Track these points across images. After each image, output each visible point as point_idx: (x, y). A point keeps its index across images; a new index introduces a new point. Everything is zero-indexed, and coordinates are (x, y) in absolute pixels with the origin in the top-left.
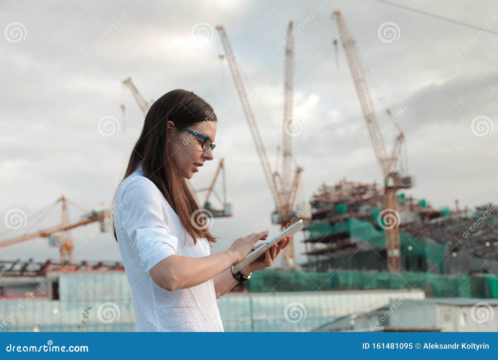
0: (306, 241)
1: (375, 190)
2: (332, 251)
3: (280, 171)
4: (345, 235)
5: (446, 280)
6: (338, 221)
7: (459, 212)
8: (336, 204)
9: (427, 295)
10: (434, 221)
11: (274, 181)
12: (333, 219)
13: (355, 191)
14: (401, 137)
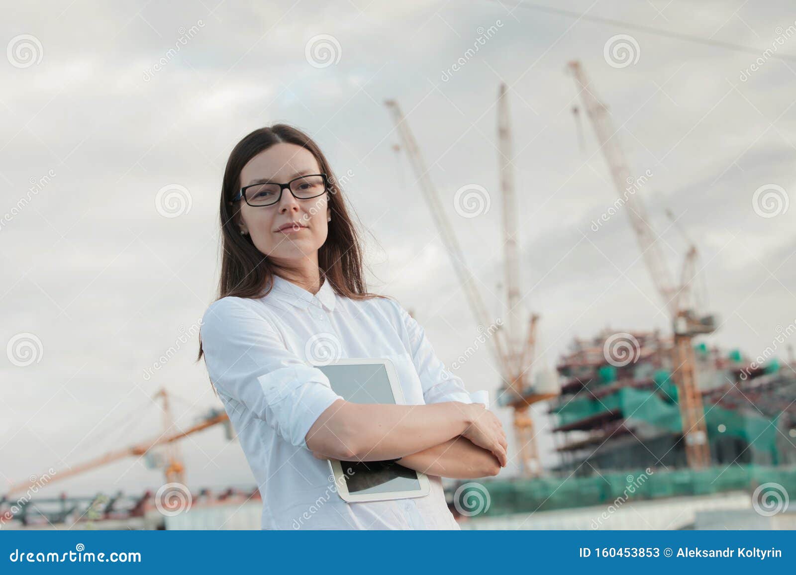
0: (555, 431)
1: (657, 341)
2: (594, 443)
3: (505, 323)
4: (618, 416)
6: (604, 396)
7: (794, 364)
8: (598, 367)
10: (755, 383)
11: (497, 339)
12: (595, 393)
14: (692, 253)
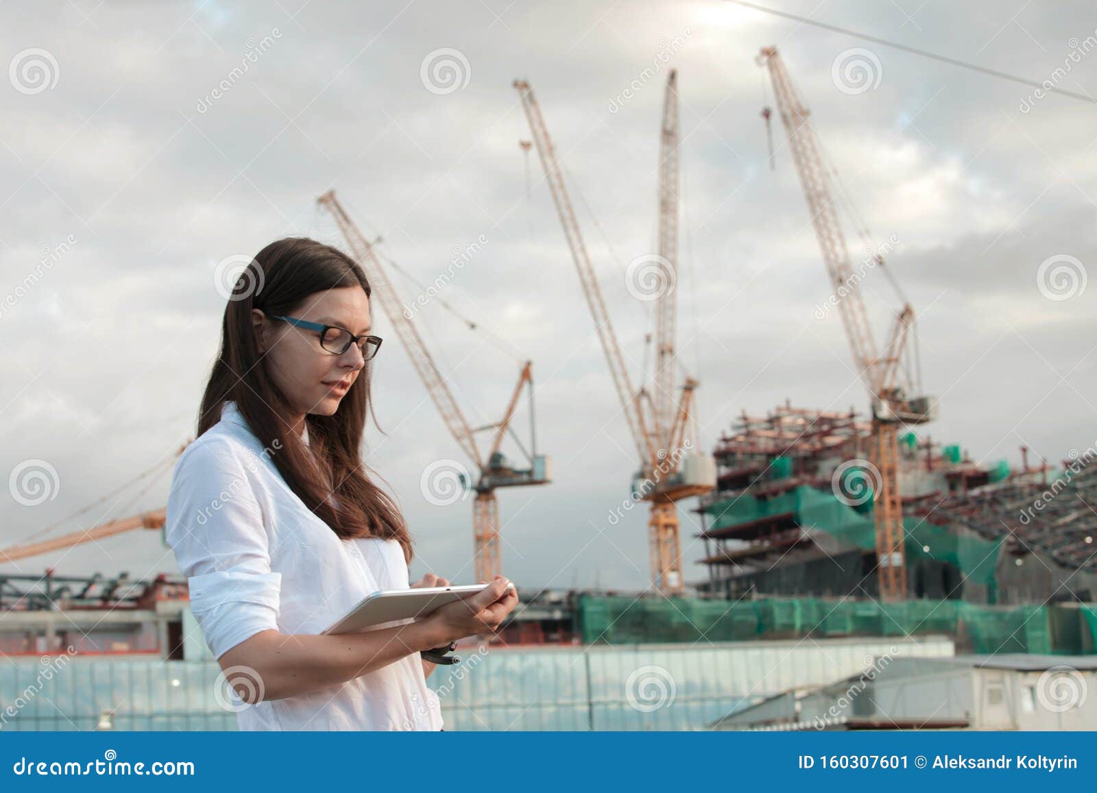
0: (706, 537)
1: (851, 426)
2: (760, 556)
3: (651, 387)
4: (790, 522)
5: (1000, 616)
6: (775, 493)
7: (1028, 471)
8: (771, 455)
9: (959, 648)
10: (976, 492)
11: (639, 410)
12: (764, 488)
13: (810, 429)
14: (906, 314)
